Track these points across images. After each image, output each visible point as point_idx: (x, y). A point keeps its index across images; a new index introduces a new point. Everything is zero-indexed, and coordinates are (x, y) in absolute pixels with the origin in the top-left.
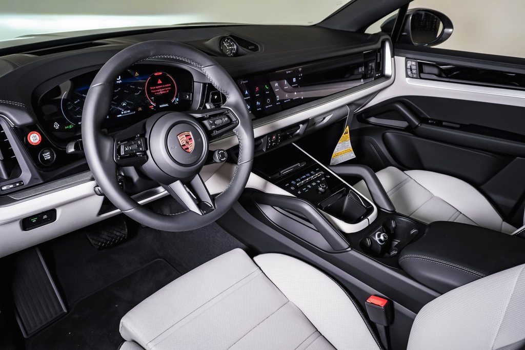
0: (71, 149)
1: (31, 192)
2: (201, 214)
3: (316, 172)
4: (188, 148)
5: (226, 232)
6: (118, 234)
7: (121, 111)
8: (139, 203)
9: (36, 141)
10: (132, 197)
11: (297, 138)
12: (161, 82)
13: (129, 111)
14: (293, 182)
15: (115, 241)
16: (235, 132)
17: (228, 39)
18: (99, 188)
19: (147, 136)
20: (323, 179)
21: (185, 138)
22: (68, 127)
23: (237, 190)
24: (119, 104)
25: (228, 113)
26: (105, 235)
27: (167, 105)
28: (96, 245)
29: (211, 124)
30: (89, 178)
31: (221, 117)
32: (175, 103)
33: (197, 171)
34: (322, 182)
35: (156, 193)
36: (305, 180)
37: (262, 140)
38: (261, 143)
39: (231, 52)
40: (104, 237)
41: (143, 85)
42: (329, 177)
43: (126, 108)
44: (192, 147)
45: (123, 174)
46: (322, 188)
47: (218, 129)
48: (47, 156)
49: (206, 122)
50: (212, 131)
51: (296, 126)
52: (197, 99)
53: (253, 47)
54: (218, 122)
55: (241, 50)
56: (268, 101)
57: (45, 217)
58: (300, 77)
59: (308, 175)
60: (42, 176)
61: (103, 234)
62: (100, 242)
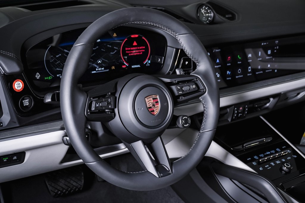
0: (48, 100)
1: (8, 133)
2: (158, 177)
3: (282, 150)
4: (153, 111)
5: (180, 199)
6: (74, 184)
7: (96, 68)
8: (101, 156)
9: (19, 89)
10: (95, 149)
11: (266, 112)
12: (136, 44)
13: (103, 69)
14: (256, 157)
15: (71, 190)
16: (201, 100)
17: (206, 6)
18: (68, 138)
19: (117, 95)
20: (289, 158)
21: (152, 101)
22: (47, 78)
23: (196, 157)
24: (95, 61)
25: (197, 81)
26: (62, 183)
27: (139, 66)
28: (53, 191)
29: (178, 90)
30: (59, 127)
31: (188, 84)
32: (147, 65)
33: (159, 134)
34: (287, 161)
35: (117, 149)
36: (269, 157)
37: (228, 110)
38: (227, 113)
39: (208, 19)
40: (61, 184)
41: (119, 45)
42: (295, 156)
43: (100, 66)
44: (157, 110)
45: (89, 127)
46: (287, 168)
47: (184, 95)
48: (26, 102)
49: (174, 88)
50: (179, 96)
51: (266, 99)
52: (168, 63)
53: (230, 16)
54: (186, 88)
55: (219, 18)
56: (239, 71)
57: (15, 158)
58: (276, 49)
59: (273, 151)
60: (19, 121)
61: (61, 182)
62: (57, 189)
